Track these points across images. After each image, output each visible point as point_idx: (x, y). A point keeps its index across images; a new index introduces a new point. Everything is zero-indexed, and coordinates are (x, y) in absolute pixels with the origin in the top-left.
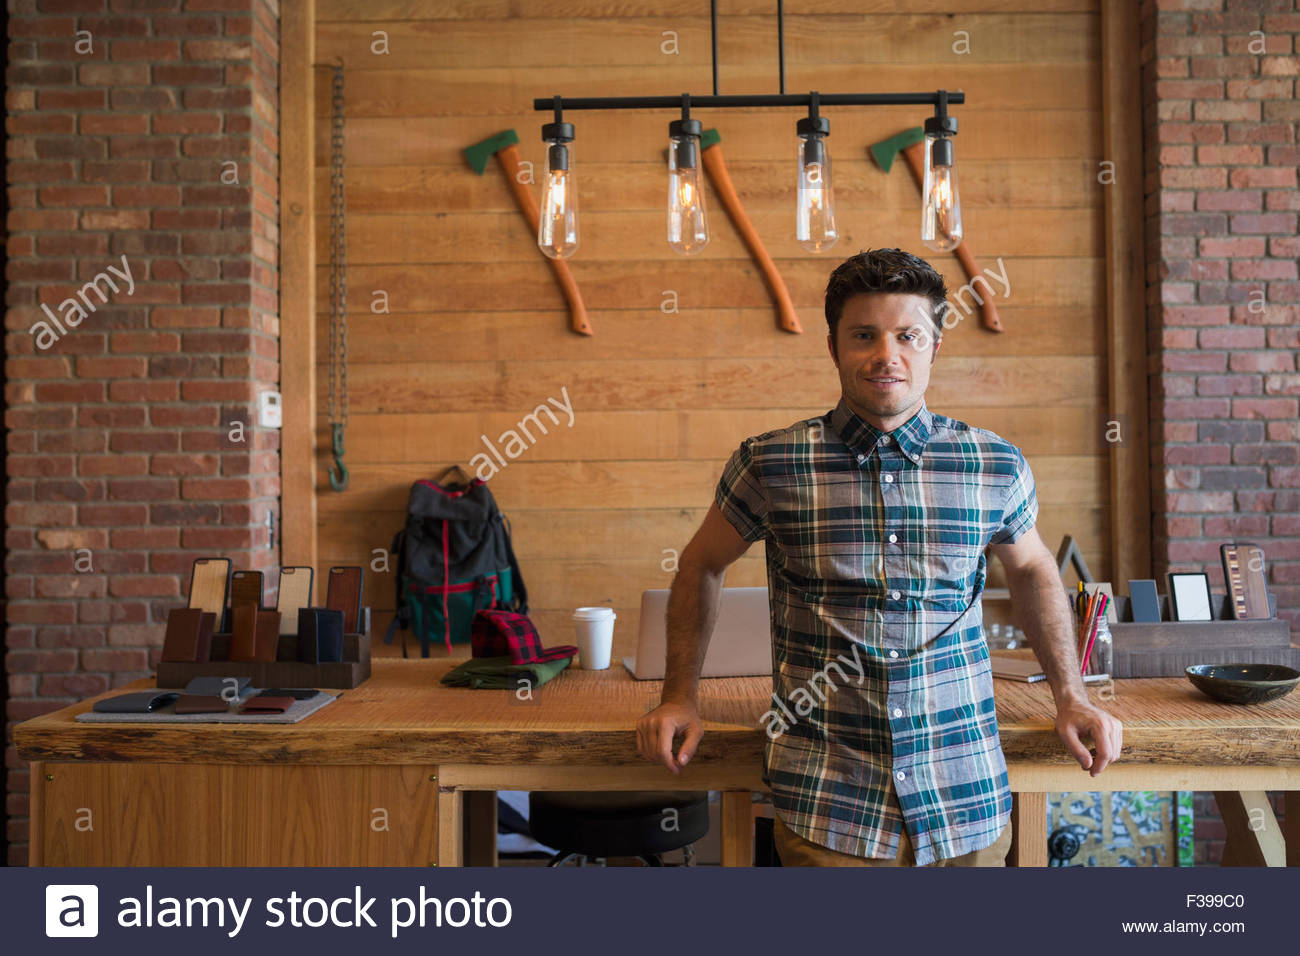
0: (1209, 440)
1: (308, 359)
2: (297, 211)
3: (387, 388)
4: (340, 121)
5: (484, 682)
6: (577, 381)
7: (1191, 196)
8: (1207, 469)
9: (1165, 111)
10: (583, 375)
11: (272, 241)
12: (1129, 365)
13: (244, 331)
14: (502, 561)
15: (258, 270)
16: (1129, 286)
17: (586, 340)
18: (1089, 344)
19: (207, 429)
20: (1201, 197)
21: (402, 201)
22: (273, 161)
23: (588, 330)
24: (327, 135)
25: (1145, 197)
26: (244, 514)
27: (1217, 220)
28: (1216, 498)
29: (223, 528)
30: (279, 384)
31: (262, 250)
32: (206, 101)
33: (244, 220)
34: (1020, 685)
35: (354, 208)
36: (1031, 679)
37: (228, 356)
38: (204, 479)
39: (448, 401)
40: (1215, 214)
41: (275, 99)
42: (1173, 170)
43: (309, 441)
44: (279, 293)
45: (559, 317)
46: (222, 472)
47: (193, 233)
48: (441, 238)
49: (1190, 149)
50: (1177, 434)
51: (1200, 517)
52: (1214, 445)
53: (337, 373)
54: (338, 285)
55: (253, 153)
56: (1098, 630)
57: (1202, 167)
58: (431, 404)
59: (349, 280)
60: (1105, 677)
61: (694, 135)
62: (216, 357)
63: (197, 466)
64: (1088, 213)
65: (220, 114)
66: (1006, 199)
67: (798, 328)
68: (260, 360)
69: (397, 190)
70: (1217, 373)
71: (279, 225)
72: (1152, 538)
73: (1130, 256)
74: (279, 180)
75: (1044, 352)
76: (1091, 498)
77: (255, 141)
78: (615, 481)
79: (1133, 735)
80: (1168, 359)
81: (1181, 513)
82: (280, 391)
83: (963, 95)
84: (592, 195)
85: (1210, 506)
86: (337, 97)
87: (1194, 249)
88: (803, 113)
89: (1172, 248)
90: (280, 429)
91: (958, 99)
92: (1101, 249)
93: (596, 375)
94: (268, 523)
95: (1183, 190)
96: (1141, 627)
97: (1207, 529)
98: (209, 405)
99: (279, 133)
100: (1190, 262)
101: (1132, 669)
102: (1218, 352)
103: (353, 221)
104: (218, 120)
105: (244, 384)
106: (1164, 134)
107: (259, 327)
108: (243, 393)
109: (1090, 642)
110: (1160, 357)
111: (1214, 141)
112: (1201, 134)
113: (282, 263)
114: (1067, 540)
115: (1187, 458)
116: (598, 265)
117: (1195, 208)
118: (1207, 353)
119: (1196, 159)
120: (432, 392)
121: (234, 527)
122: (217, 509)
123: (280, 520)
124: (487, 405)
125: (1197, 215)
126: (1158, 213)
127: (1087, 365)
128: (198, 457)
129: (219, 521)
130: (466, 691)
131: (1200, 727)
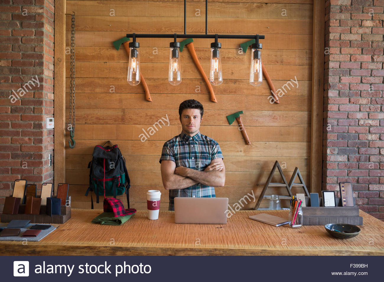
0: (341, 139)
1: (63, 107)
2: (60, 60)
3: (88, 116)
4: (74, 32)
5: (105, 223)
6: (147, 115)
7: (338, 64)
8: (340, 148)
9: (331, 36)
10: (149, 114)
11: (52, 70)
12: (317, 115)
13: (41, 99)
14: (122, 171)
15: (46, 80)
16: (319, 90)
17: (150, 103)
18: (306, 108)
19: (29, 130)
20: (341, 63)
21: (93, 58)
22: (52, 45)
23: (151, 100)
24: (70, 37)
25: (325, 63)
26: (41, 156)
27: (346, 71)
28: (342, 157)
29: (34, 161)
30: (54, 114)
31: (48, 73)
32: (29, 26)
33: (41, 64)
34: (273, 227)
35: (78, 60)
36: (277, 225)
37: (36, 107)
38: (28, 145)
39: (107, 121)
40: (346, 69)
41: (53, 24)
42: (333, 55)
43: (63, 133)
44: (54, 86)
45: (142, 95)
46: (34, 143)
47: (25, 68)
48: (105, 70)
49: (339, 49)
50: (331, 137)
51: (337, 163)
52: (342, 141)
53: (72, 111)
54: (72, 84)
55: (44, 43)
56: (299, 211)
57: (342, 54)
58: (101, 121)
59: (77, 82)
60: (300, 225)
61: (177, 47)
62: (32, 107)
63: (26, 141)
64: (307, 67)
65: (34, 30)
66: (282, 62)
67: (216, 101)
68: (47, 108)
69: (92, 54)
70: (344, 119)
71: (54, 65)
72: (322, 168)
73: (319, 81)
74: (54, 50)
75: (292, 110)
76: (305, 155)
77: (45, 39)
78: (158, 147)
79: (305, 252)
80: (329, 114)
81: (331, 161)
82: (54, 117)
83: (264, 36)
84: (153, 57)
85: (340, 160)
86: (73, 24)
87: (339, 80)
88: (213, 40)
89: (332, 79)
90: (54, 128)
91: (262, 37)
92: (310, 79)
93: (153, 114)
94: (49, 158)
95: (336, 61)
96: (313, 209)
97: (339, 166)
98: (30, 122)
99: (54, 36)
100: (338, 84)
101: (309, 223)
102: (345, 112)
103: (77, 64)
104: (33, 32)
105: (41, 116)
106: (331, 43)
107: (46, 98)
108: (41, 119)
109: (296, 215)
110: (327, 113)
111: (346, 46)
112: (342, 44)
113: (55, 77)
114: (296, 169)
115: (334, 145)
116: (154, 79)
117: (340, 67)
118: (341, 112)
119: (340, 52)
120: (101, 118)
121: (37, 160)
122: (32, 154)
123: (54, 157)
124: (119, 122)
125: (340, 69)
126: (328, 68)
127: (305, 114)
128: (26, 138)
129: (33, 159)
130: (99, 225)
131: (327, 250)
